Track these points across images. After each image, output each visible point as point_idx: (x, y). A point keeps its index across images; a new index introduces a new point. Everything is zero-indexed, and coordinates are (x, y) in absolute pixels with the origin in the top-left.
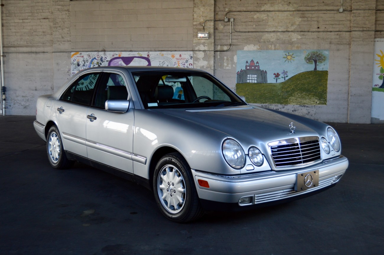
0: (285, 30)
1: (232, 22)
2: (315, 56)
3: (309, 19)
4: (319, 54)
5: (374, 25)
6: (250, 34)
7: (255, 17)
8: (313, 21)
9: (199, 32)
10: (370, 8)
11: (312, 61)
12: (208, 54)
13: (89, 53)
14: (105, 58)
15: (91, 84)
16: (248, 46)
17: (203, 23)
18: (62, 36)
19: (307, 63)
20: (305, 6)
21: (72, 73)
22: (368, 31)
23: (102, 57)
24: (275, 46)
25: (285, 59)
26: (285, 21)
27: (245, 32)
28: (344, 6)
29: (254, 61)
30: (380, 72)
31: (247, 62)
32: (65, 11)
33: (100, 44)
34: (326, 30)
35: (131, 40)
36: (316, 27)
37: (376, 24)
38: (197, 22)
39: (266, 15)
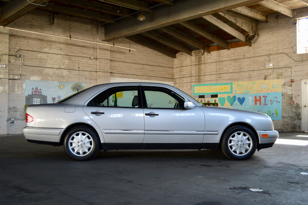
0: (59, 67)
1: (22, 58)
2: (78, 86)
3: (74, 61)
4: (80, 85)
5: (110, 69)
6: (35, 68)
7: (39, 56)
8: (76, 63)
10: (108, 59)
11: (76, 90)
12: (3, 81)
16: (33, 77)
19: (73, 91)
20: (71, 53)
22: (107, 72)
24: (52, 78)
25: (59, 88)
26: (59, 61)
27: (31, 66)
28: (93, 55)
29: (38, 88)
31: (33, 89)
34: (83, 70)
36: (78, 67)
39: (46, 56)
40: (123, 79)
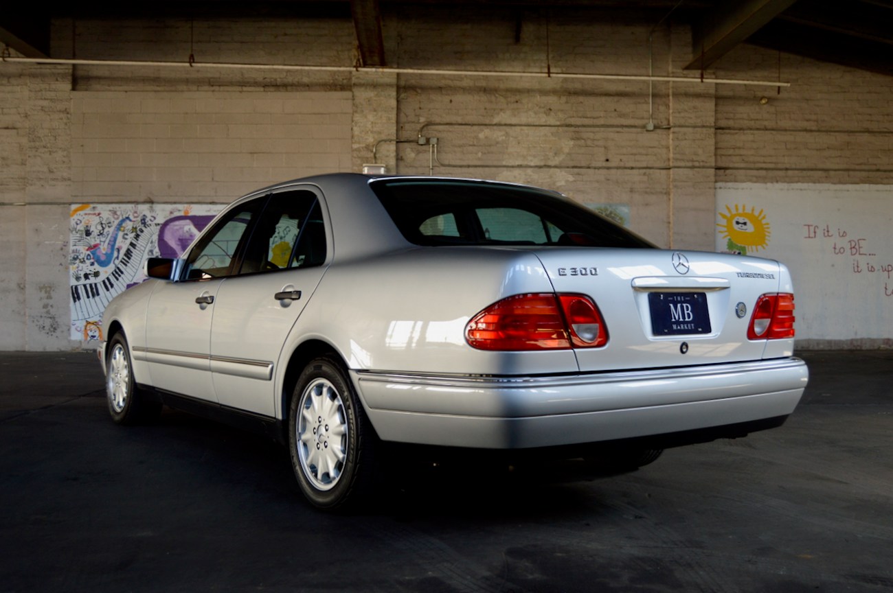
0: (542, 164)
1: (433, 145)
3: (589, 143)
4: (611, 213)
5: (714, 157)
6: (471, 170)
7: (481, 136)
8: (597, 146)
9: (364, 165)
10: (705, 125)
13: (114, 206)
14: (152, 219)
15: (117, 275)
17: (373, 146)
18: (49, 168)
20: (581, 117)
21: (71, 251)
22: (704, 167)
23: (144, 215)
26: (542, 145)
27: (461, 166)
28: (655, 119)
30: (727, 247)
32: (57, 111)
33: (140, 187)
34: (622, 164)
35: (213, 179)
36: (604, 159)
37: (716, 155)
38: (359, 143)
39: (503, 133)
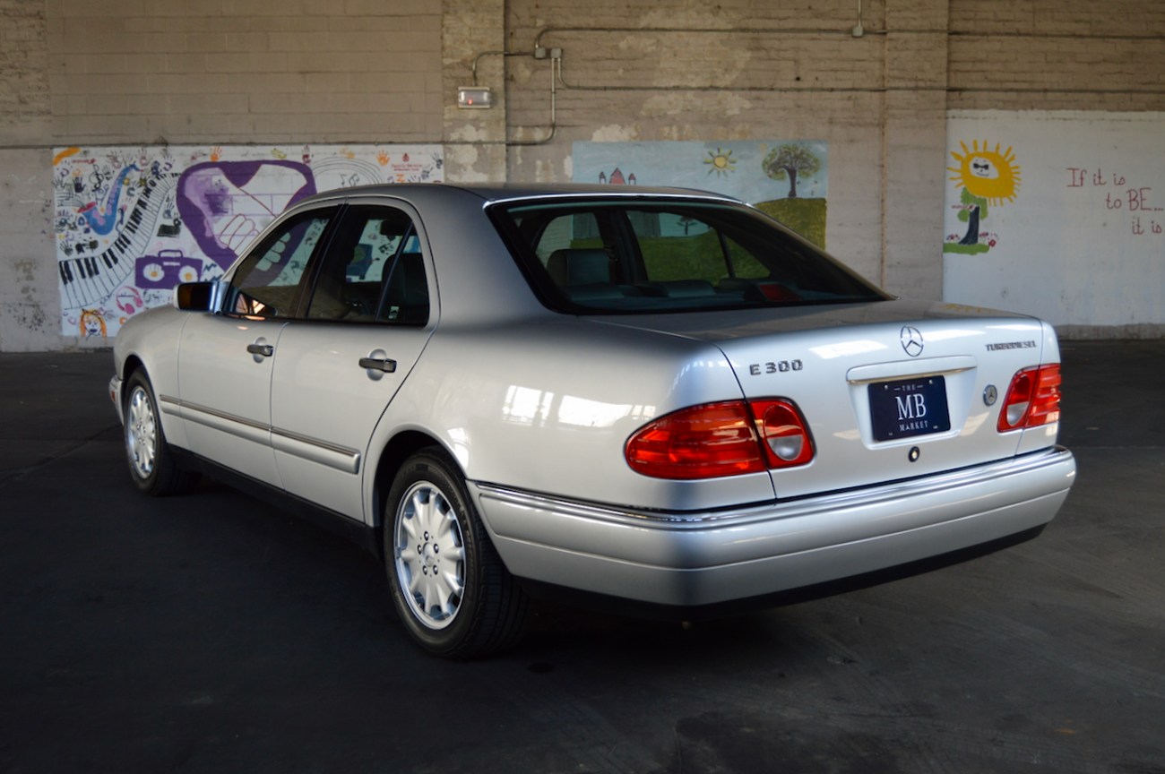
0: (707, 84)
1: (556, 59)
2: (791, 158)
3: (773, 54)
4: (802, 153)
5: (945, 74)
6: (609, 94)
7: (623, 45)
8: (784, 59)
9: (460, 88)
10: (934, 28)
11: (782, 172)
12: (489, 152)
13: (113, 149)
14: (167, 167)
15: (122, 246)
16: (603, 128)
17: (472, 61)
18: (19, 97)
19: (770, 176)
20: (762, 18)
21: (56, 214)
22: (932, 88)
23: (156, 162)
24: (680, 129)
25: (709, 167)
26: (707, 59)
27: (594, 89)
28: (865, 20)
29: (622, 172)
30: (960, 199)
31: (602, 176)
32: (27, 16)
33: (148, 122)
34: (818, 84)
35: (249, 110)
36: (793, 76)
37: (948, 71)
38: (452, 56)
39: (653, 41)
40: (1021, 113)
